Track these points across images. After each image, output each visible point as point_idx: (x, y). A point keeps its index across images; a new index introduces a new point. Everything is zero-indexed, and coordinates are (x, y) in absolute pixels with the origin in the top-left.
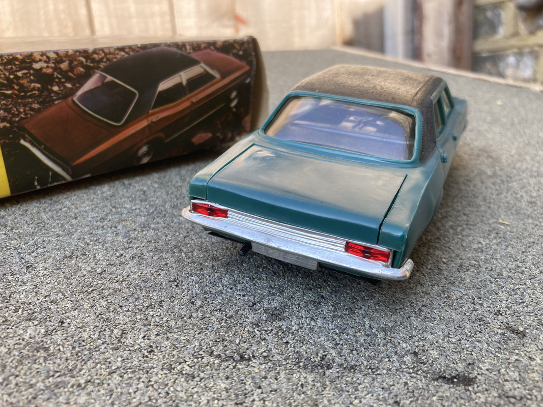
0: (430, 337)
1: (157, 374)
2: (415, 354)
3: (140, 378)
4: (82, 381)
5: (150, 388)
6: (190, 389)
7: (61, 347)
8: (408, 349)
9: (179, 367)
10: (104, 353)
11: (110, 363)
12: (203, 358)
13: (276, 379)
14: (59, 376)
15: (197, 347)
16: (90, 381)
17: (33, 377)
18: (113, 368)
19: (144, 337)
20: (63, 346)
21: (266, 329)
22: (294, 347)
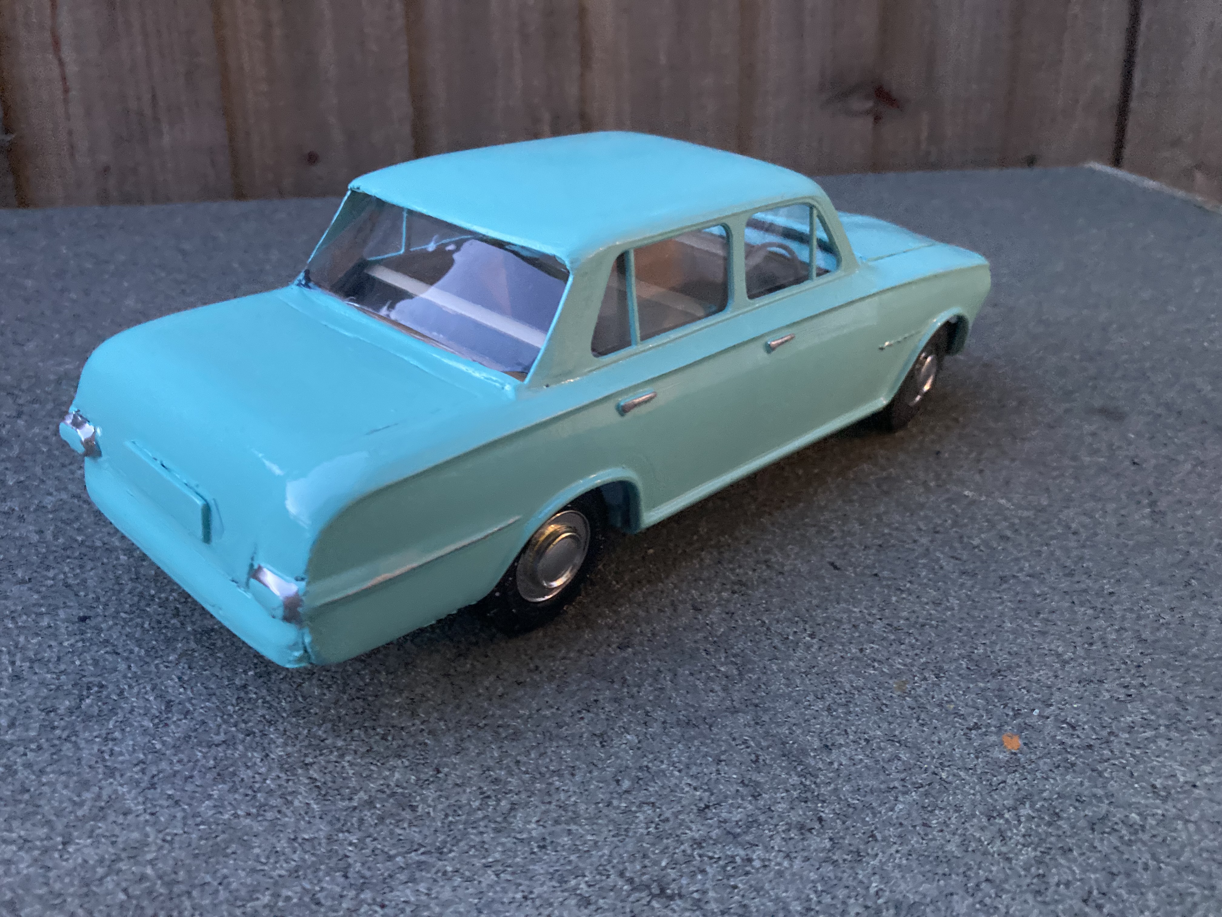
7: (431, 810)
9: (573, 883)
10: (482, 833)
14: (423, 853)
15: (606, 857)
20: (434, 810)
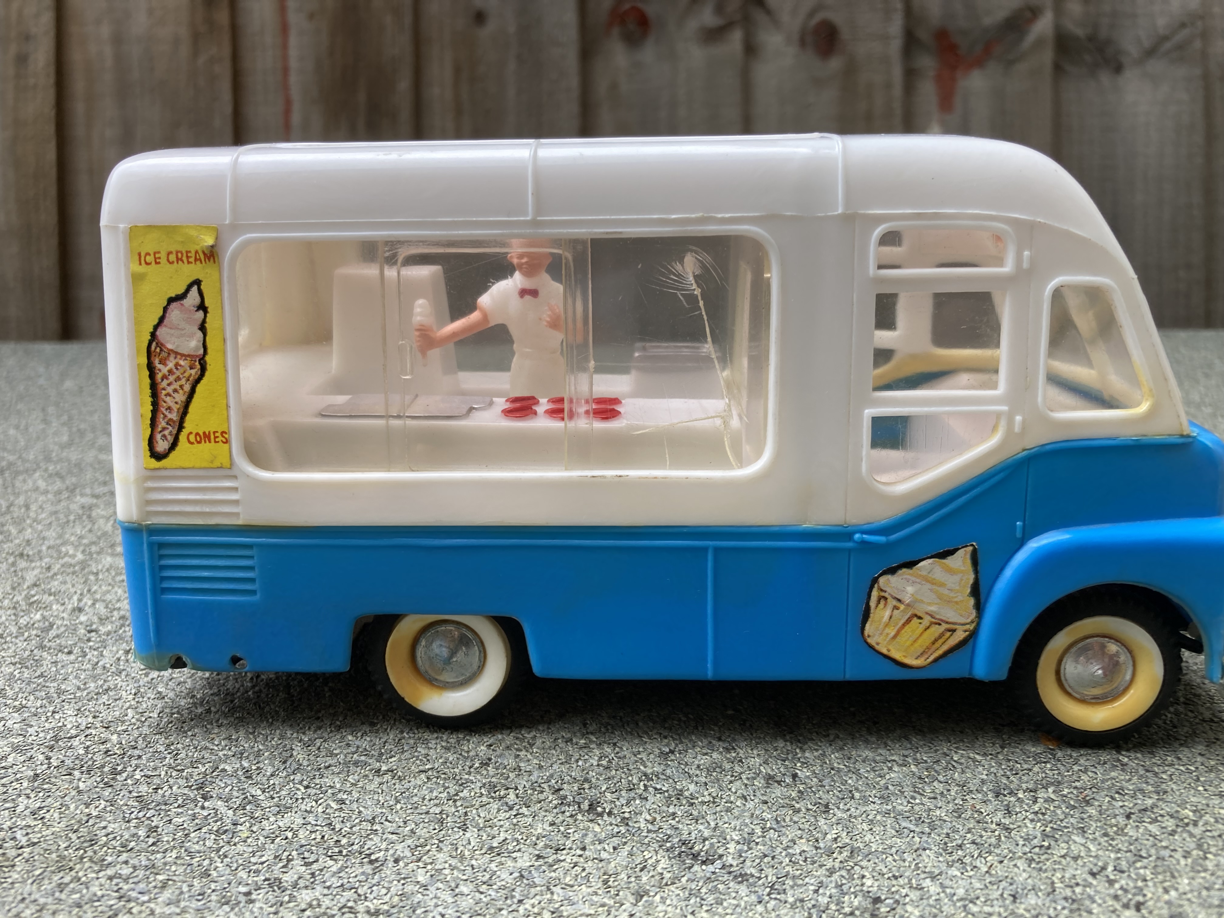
0: (933, 888)
1: (470, 791)
2: (877, 900)
3: (448, 787)
4: (384, 768)
5: (451, 802)
6: (495, 820)
8: (870, 889)
11: (428, 760)
12: (542, 792)
13: (615, 848)
16: (392, 771)
17: (340, 747)
18: (427, 767)
19: (491, 745)
21: (658, 787)
22: (678, 822)
